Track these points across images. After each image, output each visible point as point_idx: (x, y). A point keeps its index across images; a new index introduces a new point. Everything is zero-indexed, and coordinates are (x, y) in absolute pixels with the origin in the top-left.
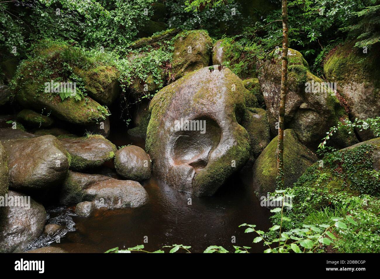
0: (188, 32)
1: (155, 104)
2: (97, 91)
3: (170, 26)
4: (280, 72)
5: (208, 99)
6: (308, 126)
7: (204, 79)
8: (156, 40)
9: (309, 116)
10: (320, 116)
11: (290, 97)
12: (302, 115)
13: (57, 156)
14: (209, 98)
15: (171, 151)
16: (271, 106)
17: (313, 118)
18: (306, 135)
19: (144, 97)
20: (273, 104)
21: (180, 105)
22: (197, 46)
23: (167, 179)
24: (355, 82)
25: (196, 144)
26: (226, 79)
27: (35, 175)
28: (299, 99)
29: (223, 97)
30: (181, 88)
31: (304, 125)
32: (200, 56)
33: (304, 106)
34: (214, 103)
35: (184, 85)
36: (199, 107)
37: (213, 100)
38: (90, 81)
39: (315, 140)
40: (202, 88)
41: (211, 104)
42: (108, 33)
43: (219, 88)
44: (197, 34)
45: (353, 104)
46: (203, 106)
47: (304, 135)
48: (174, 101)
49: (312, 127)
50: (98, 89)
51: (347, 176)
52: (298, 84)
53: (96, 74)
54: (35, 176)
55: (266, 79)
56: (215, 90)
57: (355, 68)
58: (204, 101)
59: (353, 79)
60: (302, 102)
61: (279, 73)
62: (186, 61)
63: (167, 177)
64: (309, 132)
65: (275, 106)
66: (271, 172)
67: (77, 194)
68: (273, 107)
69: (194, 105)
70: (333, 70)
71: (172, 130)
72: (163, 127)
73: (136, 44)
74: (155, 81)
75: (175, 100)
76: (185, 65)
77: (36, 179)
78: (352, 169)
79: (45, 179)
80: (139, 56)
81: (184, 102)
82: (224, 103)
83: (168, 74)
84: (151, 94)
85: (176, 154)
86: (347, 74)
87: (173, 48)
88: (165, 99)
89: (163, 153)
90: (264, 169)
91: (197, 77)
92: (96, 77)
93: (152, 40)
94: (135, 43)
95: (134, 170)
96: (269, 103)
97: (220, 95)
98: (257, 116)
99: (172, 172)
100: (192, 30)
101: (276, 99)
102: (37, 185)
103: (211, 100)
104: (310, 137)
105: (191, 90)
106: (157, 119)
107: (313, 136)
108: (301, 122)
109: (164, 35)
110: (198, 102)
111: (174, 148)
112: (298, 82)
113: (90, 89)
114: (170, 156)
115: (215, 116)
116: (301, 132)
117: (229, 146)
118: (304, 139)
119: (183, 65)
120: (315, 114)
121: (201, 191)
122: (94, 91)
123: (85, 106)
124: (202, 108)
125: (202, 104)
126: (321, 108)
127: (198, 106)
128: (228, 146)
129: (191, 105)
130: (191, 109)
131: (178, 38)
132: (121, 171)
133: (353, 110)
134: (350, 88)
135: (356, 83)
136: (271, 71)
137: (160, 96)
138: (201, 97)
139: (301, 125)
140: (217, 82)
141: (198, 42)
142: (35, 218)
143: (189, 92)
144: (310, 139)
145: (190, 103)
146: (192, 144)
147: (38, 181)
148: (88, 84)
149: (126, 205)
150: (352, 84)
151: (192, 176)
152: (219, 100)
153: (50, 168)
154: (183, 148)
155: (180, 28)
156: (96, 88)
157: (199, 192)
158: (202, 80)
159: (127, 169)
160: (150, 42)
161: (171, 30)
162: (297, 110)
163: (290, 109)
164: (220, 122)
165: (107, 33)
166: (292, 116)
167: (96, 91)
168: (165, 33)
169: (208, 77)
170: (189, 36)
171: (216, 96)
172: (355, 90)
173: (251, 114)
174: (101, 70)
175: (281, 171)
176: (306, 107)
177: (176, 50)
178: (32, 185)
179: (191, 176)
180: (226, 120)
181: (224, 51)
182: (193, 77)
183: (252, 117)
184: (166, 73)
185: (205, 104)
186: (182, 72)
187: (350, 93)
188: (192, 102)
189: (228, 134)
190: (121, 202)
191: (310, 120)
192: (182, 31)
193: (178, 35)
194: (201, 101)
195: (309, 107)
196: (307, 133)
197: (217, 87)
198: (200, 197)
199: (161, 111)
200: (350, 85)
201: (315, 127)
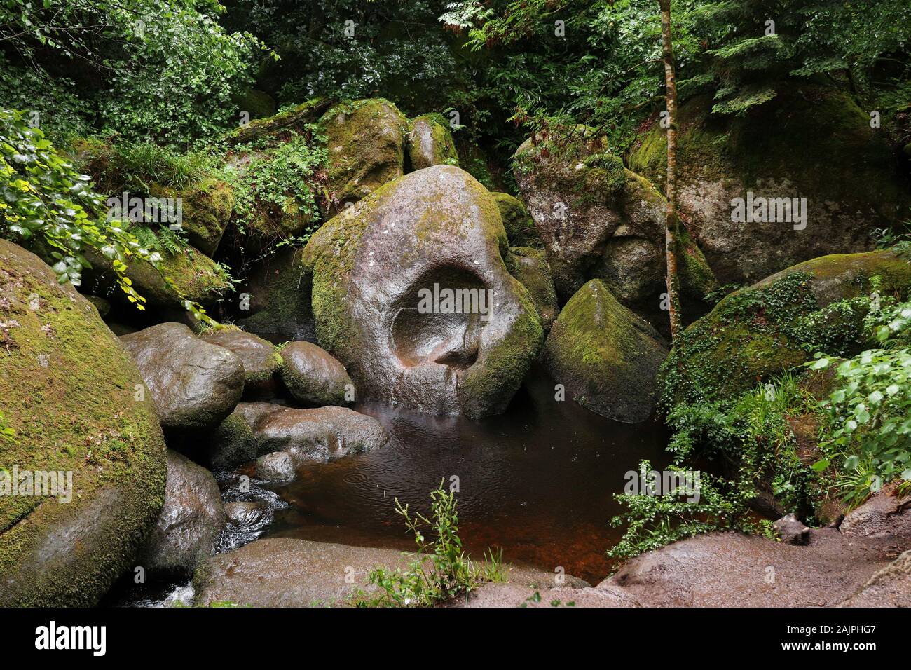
0: (356, 104)
1: (320, 254)
2: (210, 231)
3: (311, 92)
4: (570, 170)
5: (446, 230)
6: (632, 270)
7: (427, 193)
8: (282, 123)
9: (633, 249)
10: (655, 248)
11: (594, 217)
12: (618, 250)
13: (225, 356)
14: (449, 229)
15: (390, 342)
16: (554, 238)
17: (641, 253)
18: (630, 286)
19: (281, 244)
20: (557, 235)
21: (388, 247)
22: (385, 131)
23: (398, 397)
24: (704, 180)
25: (432, 323)
26: (472, 190)
27: (194, 399)
28: (613, 218)
29: (477, 225)
30: (381, 215)
31: (623, 268)
32: (391, 151)
33: (622, 230)
34: (463, 238)
35: (383, 208)
36: (432, 248)
37: (458, 232)
38: (194, 211)
39: (648, 294)
40: (429, 211)
41: (456, 239)
42: (171, 113)
43: (464, 208)
44: (377, 107)
45: (702, 223)
46: (441, 245)
47: (626, 286)
48: (370, 243)
49: (641, 270)
50: (212, 228)
51: (779, 328)
52: (613, 189)
53: (203, 195)
54: (195, 402)
55: (540, 187)
56: (457, 212)
57: (702, 154)
58: (441, 235)
59: (700, 175)
60: (618, 225)
61: (568, 172)
62: (362, 163)
63: (396, 392)
64: (635, 280)
65: (562, 237)
66: (604, 355)
67: (247, 443)
68: (559, 240)
69: (421, 246)
70: (659, 161)
71: (382, 298)
72: (360, 297)
73: (241, 133)
74: (300, 208)
75: (373, 239)
76: (361, 173)
77: (197, 407)
78: (784, 315)
79: (214, 407)
80: (255, 159)
81: (395, 242)
82: (482, 235)
83: (323, 194)
84: (296, 237)
85: (400, 347)
86: (686, 167)
87: (325, 139)
88: (345, 240)
89: (374, 348)
90: (584, 353)
91: (409, 191)
92: (205, 201)
93: (274, 125)
94: (236, 132)
95: (330, 386)
96: (548, 233)
97: (469, 220)
98: (528, 261)
99: (405, 380)
100: (361, 98)
101: (564, 224)
102: (199, 421)
103: (455, 231)
104: (638, 290)
105: (405, 217)
106: (336, 284)
107: (642, 288)
108: (616, 264)
109: (299, 112)
110: (428, 239)
111: (394, 336)
112: (611, 186)
113: (195, 228)
114: (389, 352)
115: (470, 263)
116: (618, 283)
117: (513, 317)
118: (625, 295)
119: (353, 171)
120: (645, 245)
121: (483, 406)
122: (203, 231)
123: (188, 266)
124: (440, 250)
125: (437, 241)
126: (657, 231)
127: (428, 246)
128: (509, 316)
129: (413, 245)
130: (415, 253)
131: (335, 116)
132: (305, 390)
133: (702, 235)
134: (695, 192)
135: (706, 183)
136: (552, 171)
137: (331, 235)
138: (431, 227)
139: (617, 269)
140: (454, 196)
141: (383, 123)
142: (203, 490)
143: (402, 222)
144: (637, 294)
145: (410, 243)
146: (426, 325)
147: (201, 410)
148: (189, 218)
149: (355, 449)
150: (698, 186)
151: (454, 382)
152: (471, 231)
153: (219, 382)
154: (409, 335)
155: (335, 95)
156: (208, 224)
157: (478, 411)
158: (423, 194)
159: (318, 385)
160: (270, 129)
161: (315, 101)
162: (609, 240)
163: (595, 240)
164: (485, 272)
165: (168, 114)
166: (599, 253)
167: (206, 231)
168: (302, 108)
169: (434, 188)
170: (359, 112)
171: (461, 223)
172: (705, 196)
173: (516, 258)
174: (211, 187)
175: (680, 330)
176: (627, 233)
177: (332, 142)
178: (190, 421)
179: (451, 382)
180: (493, 269)
181: (435, 140)
182: (401, 192)
183: (520, 264)
184: (319, 192)
185: (443, 240)
186: (355, 187)
187: (695, 202)
188: (414, 240)
189: (504, 294)
190: (344, 446)
191: (635, 258)
192: (340, 103)
193: (333, 111)
194: (433, 235)
195: (634, 232)
196: (631, 283)
197: (460, 207)
198: (481, 420)
199: (342, 266)
200: (694, 187)
201: (646, 269)
